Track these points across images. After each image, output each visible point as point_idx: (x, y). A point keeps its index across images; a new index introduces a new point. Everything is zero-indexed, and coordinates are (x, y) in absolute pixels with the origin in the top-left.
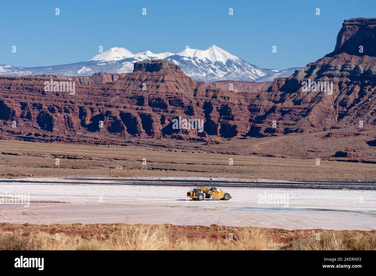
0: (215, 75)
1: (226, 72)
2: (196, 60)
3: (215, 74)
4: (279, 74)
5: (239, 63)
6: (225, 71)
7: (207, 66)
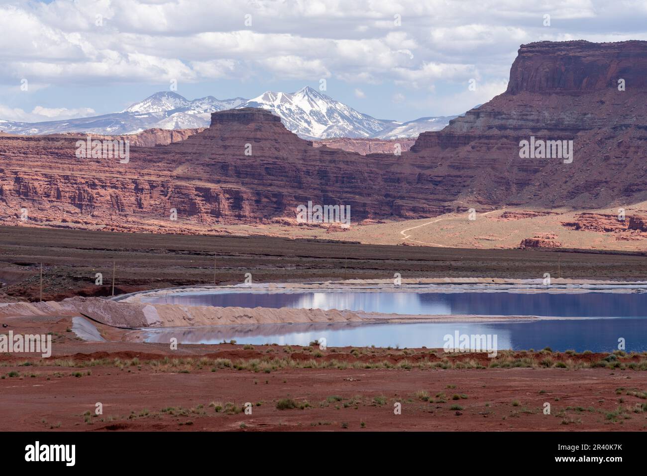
0: (310, 131)
1: (326, 125)
2: (282, 108)
3: (310, 129)
4: (404, 127)
5: (345, 112)
6: (325, 123)
7: (298, 117)
